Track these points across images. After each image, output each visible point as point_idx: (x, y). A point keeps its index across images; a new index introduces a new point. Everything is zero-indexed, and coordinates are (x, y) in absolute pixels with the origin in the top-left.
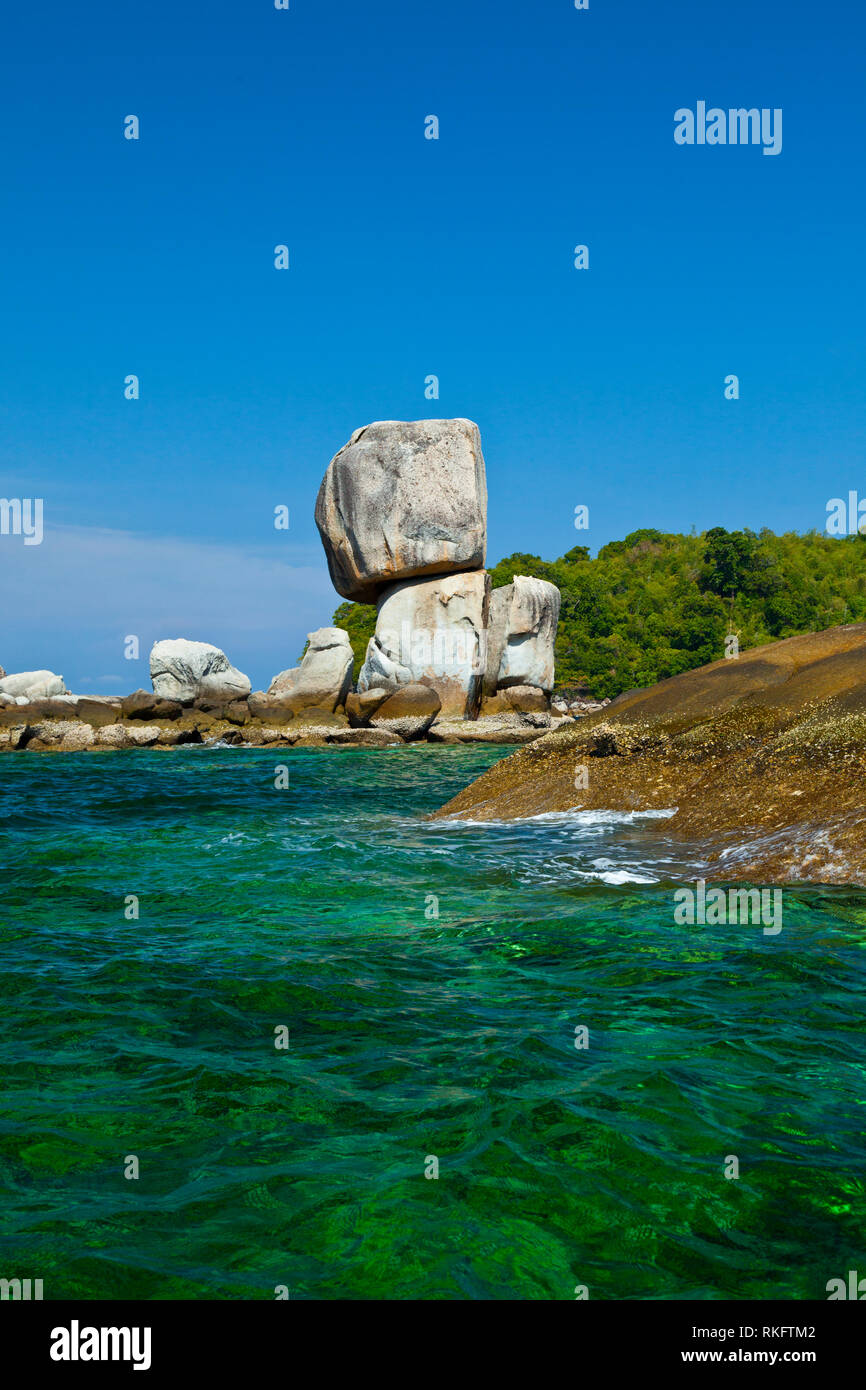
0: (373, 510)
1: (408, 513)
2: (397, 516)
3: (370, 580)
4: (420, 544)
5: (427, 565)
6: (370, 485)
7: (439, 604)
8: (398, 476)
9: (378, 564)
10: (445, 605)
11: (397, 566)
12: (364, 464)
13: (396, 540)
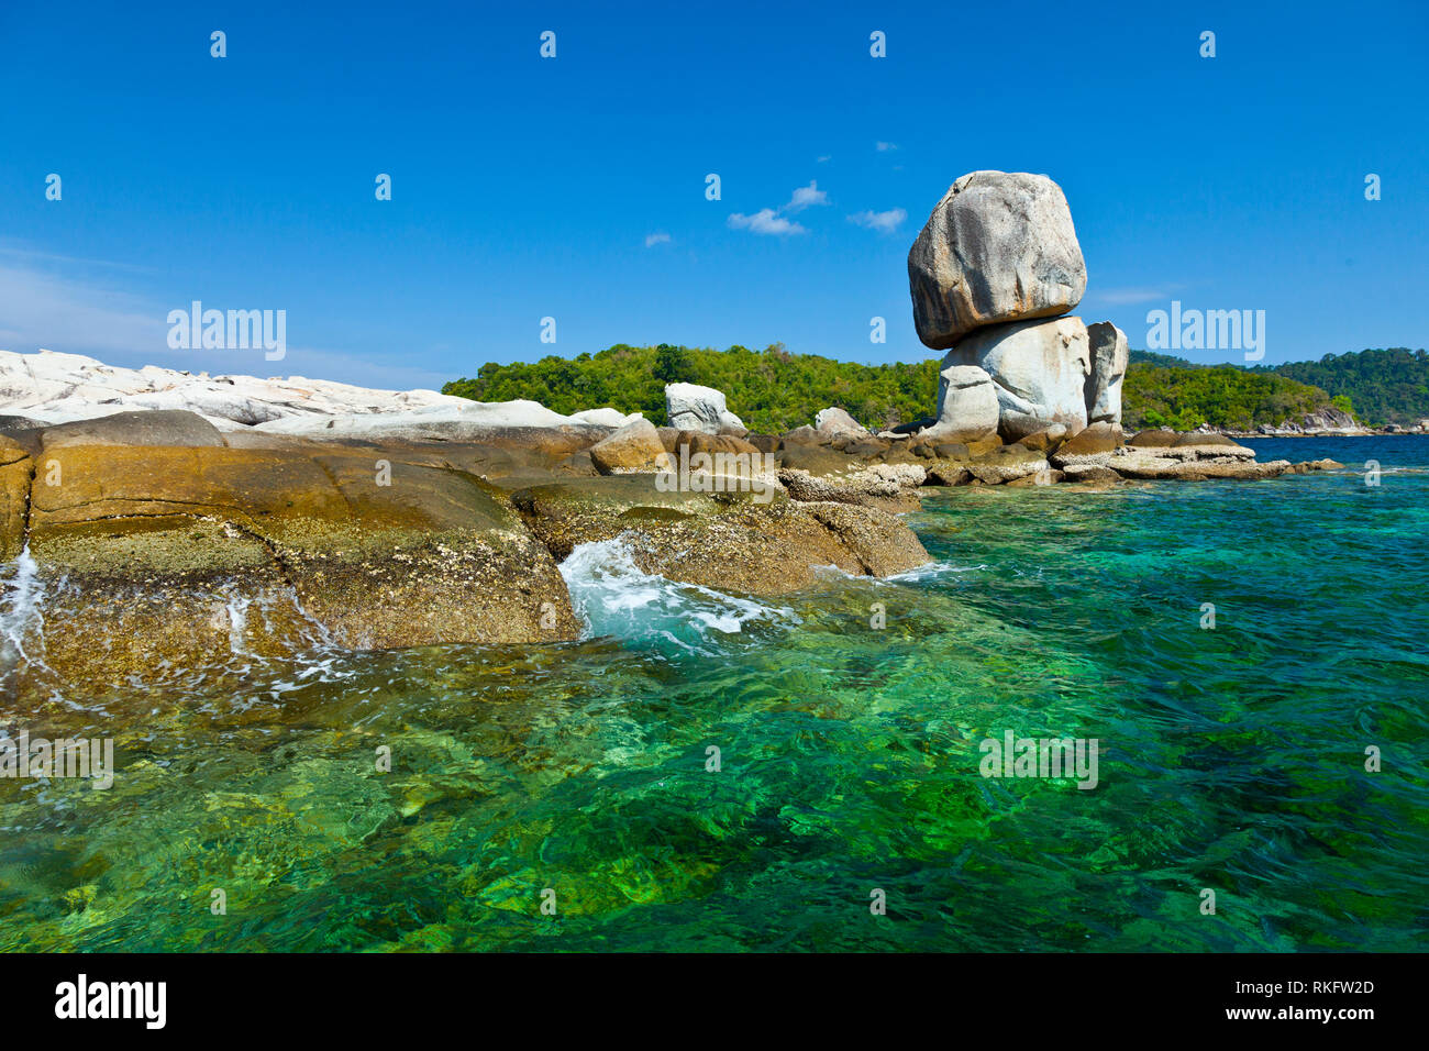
0: (1006, 252)
1: (1040, 255)
2: (1030, 258)
3: (992, 321)
4: (1046, 286)
5: (1051, 307)
6: (1000, 228)
7: (1062, 345)
8: (1027, 219)
9: (1006, 304)
10: (1066, 346)
11: (1027, 307)
12: (990, 207)
13: (1029, 282)
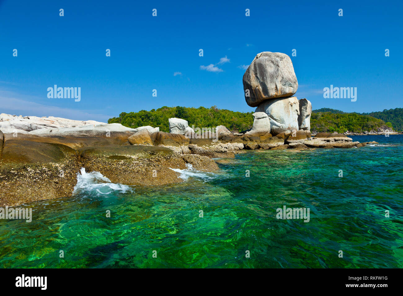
0: (272, 77)
1: (283, 78)
2: (280, 79)
3: (268, 98)
4: (285, 87)
5: (287, 94)
6: (270, 69)
7: (290, 106)
8: (279, 67)
9: (272, 93)
10: (292, 106)
11: (279, 94)
12: (267, 63)
13: (279, 86)
